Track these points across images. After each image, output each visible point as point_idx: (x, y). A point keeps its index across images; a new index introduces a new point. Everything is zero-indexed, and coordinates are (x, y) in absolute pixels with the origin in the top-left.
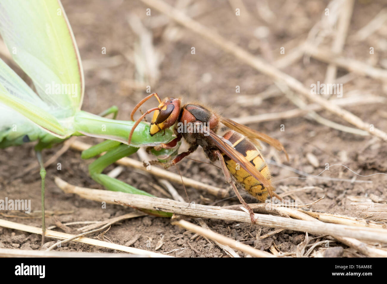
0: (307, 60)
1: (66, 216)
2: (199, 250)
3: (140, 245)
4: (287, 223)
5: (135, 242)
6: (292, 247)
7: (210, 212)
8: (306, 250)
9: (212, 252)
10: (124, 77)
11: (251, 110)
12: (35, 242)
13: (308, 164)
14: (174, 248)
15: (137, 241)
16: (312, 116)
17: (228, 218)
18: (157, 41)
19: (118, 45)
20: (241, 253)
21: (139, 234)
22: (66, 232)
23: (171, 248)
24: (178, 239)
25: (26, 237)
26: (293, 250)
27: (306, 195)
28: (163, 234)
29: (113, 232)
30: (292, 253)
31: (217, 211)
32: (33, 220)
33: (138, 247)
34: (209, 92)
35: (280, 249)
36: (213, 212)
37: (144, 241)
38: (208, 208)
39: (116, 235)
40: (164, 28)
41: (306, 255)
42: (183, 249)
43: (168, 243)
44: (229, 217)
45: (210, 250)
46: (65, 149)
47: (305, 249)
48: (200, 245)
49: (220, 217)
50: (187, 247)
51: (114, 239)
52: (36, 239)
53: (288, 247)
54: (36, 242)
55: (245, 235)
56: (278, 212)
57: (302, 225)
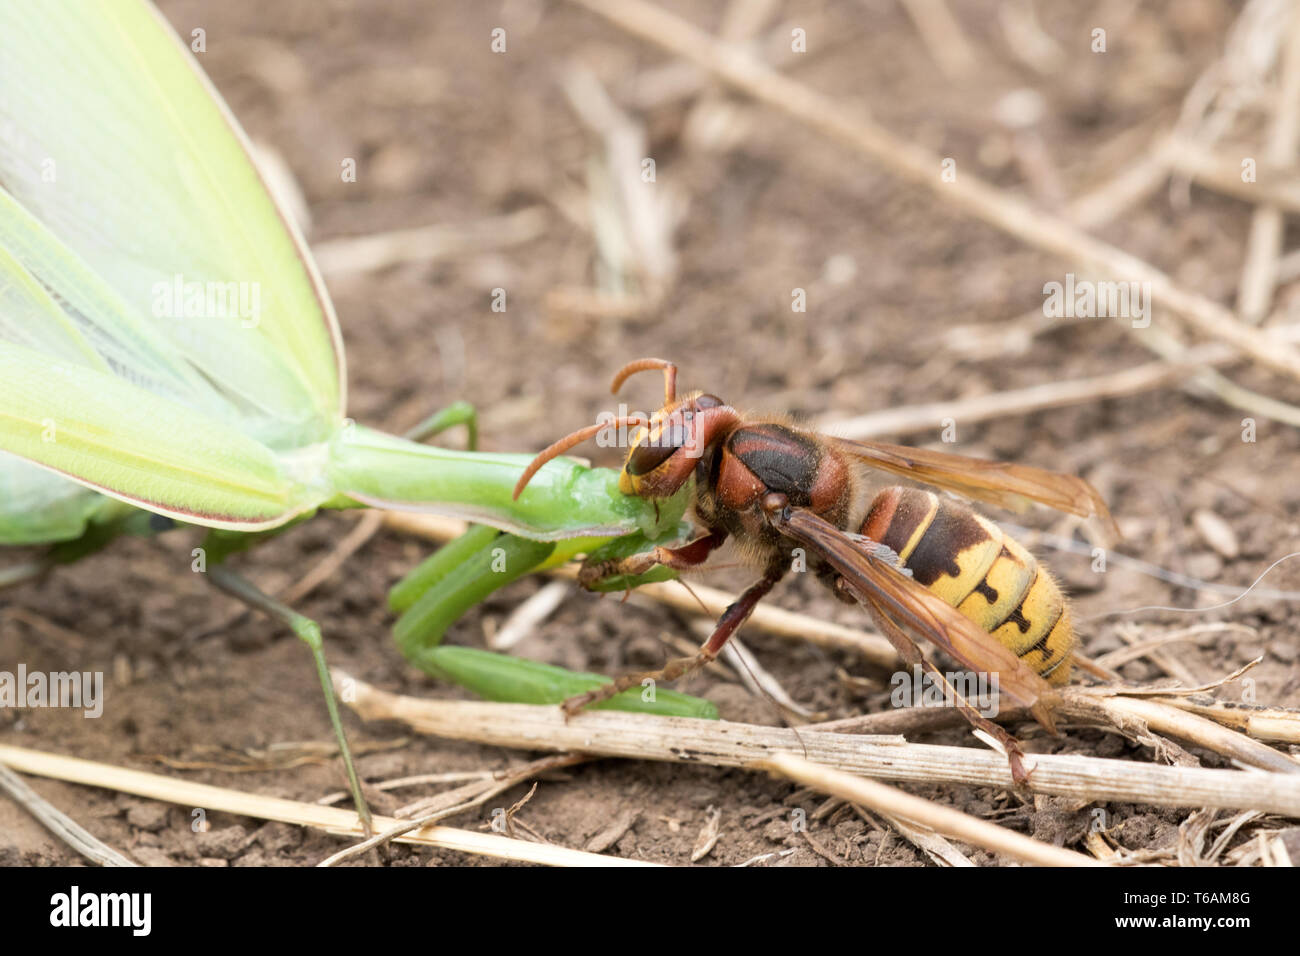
0: (1179, 196)
1: (382, 757)
2: (842, 855)
3: (639, 846)
4: (1137, 778)
5: (622, 838)
6: (1159, 830)
7: (869, 755)
8: (1210, 840)
9: (886, 859)
10: (556, 280)
11: (996, 373)
12: (278, 851)
13: (1203, 547)
14: (755, 851)
15: (626, 831)
16: (1207, 383)
17: (928, 772)
18: (665, 150)
19: (533, 174)
20: (986, 858)
21: (634, 807)
22: (383, 812)
23: (746, 851)
24: (769, 821)
25: (248, 835)
26: (1164, 843)
27: (1198, 655)
28: (717, 805)
29: (544, 805)
30: (1161, 851)
31: (891, 750)
32: (270, 776)
33: (631, 853)
34: (851, 318)
35: (1121, 840)
36: (879, 756)
37: (651, 832)
38: (862, 742)
39: (556, 816)
40: (686, 104)
41: (1211, 856)
42: (788, 852)
43: (735, 834)
44: (931, 770)
45: (878, 854)
46: (365, 531)
47: (1207, 836)
48: (846, 839)
49: (901, 770)
50: (799, 847)
51: (550, 830)
52: (280, 843)
53: (1146, 832)
54: (282, 853)
55: (997, 798)
56: (1106, 717)
57: (1188, 784)
